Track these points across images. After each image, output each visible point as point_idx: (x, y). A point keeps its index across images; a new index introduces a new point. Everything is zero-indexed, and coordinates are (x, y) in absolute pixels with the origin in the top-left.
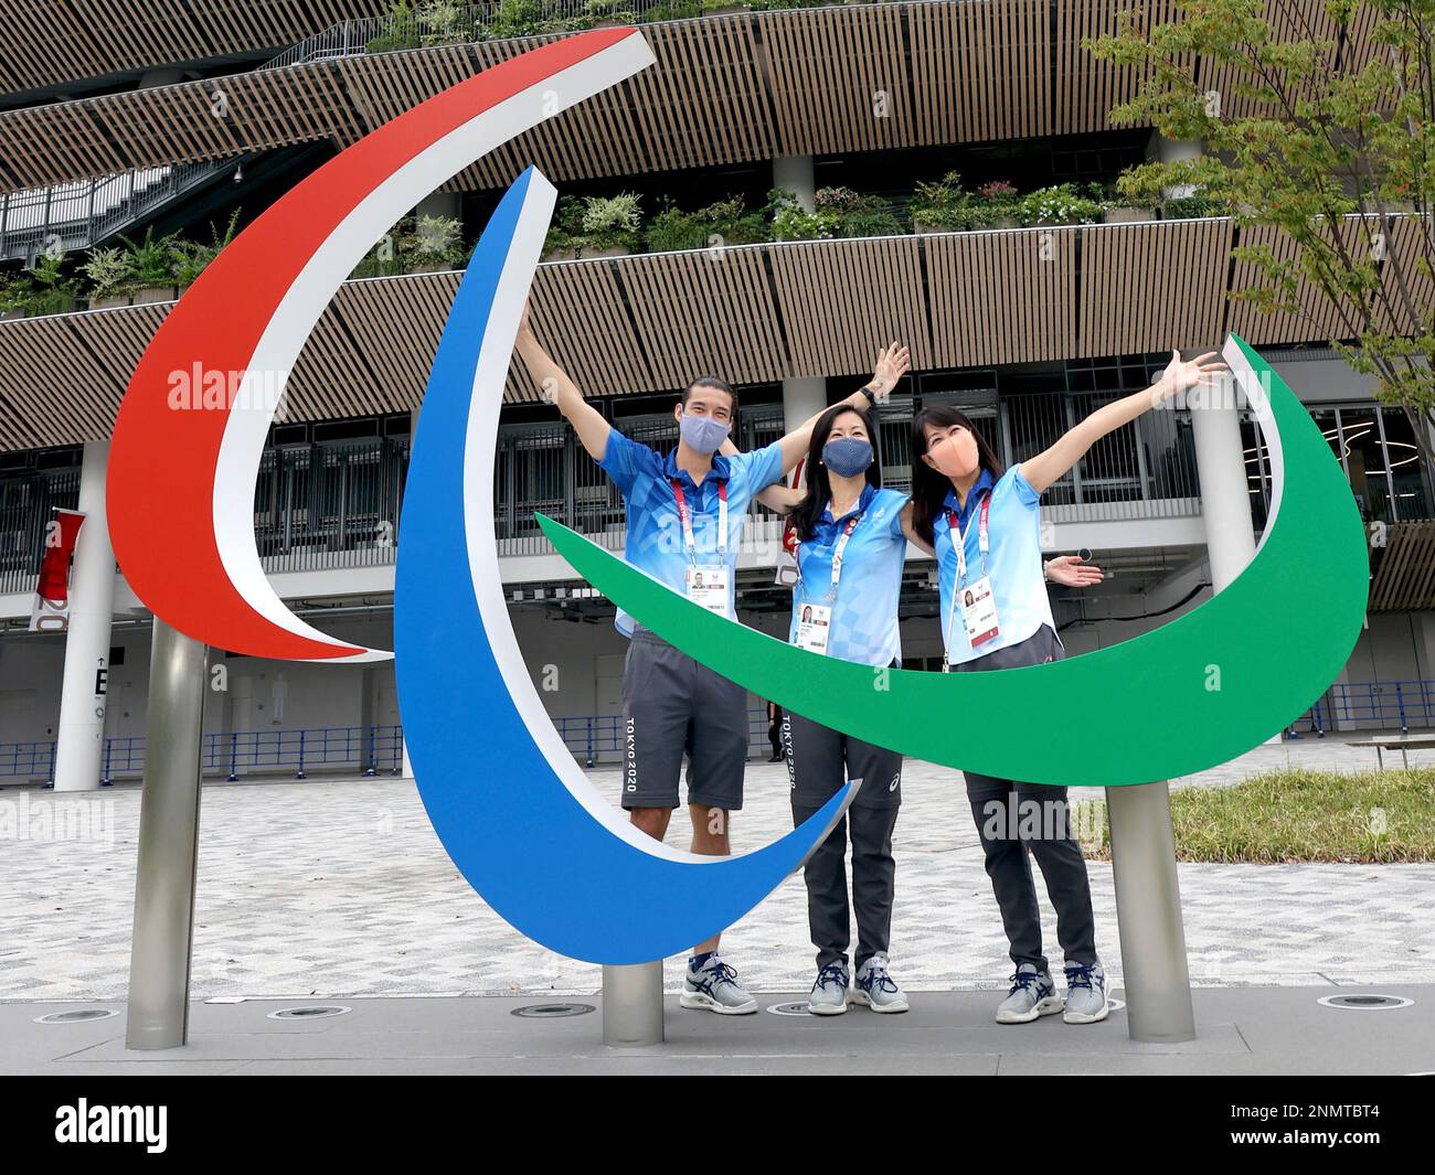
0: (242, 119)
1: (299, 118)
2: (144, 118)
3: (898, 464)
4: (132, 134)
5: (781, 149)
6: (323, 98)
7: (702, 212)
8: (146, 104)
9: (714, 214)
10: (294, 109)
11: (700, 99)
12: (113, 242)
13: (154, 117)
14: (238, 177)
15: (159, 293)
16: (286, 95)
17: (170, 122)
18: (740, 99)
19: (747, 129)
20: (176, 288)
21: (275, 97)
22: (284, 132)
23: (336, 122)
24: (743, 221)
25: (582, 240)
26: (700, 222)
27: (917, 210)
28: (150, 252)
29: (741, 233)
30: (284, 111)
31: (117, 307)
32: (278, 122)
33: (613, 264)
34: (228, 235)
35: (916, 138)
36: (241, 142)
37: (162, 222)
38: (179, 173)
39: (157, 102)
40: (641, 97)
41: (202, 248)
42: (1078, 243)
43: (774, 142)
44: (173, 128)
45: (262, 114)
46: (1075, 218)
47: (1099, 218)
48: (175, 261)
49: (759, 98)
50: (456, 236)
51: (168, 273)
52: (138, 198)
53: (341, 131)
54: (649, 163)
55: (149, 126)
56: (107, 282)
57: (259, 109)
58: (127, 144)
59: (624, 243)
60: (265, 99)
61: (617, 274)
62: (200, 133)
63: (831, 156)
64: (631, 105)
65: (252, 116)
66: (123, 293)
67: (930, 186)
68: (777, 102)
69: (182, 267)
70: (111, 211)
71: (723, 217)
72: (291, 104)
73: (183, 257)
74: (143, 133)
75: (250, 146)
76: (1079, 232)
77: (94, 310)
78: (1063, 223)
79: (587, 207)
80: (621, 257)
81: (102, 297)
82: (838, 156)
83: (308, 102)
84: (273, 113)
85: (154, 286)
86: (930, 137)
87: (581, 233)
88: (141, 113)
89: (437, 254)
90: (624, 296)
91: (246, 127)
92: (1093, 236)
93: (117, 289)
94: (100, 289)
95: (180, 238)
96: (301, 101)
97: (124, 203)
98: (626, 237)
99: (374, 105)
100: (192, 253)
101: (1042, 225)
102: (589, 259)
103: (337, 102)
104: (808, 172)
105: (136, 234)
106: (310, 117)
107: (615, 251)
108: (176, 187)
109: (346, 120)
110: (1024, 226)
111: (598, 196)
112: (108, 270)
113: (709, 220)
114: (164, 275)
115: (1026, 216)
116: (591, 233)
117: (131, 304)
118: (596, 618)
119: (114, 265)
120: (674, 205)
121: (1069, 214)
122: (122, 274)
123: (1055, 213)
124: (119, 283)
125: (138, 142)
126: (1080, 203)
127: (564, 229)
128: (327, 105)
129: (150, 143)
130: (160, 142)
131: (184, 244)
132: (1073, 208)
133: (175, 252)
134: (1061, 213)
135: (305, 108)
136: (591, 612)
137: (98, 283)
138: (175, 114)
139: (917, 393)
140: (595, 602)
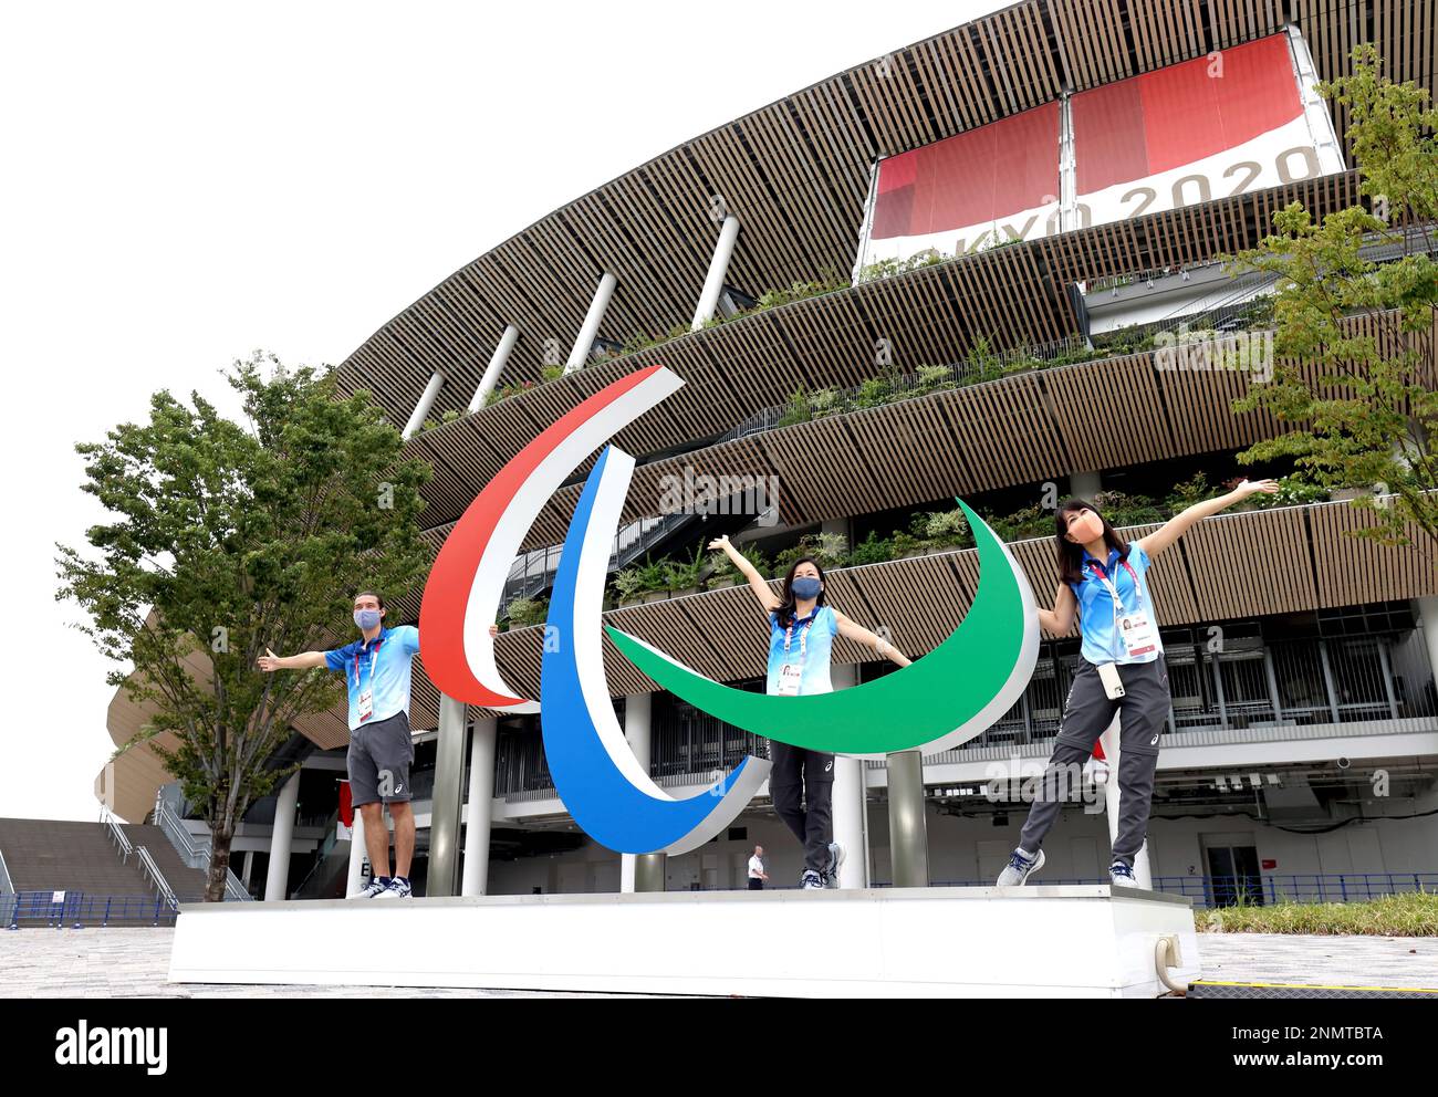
2: (644, 484)
3: (1183, 696)
4: (638, 496)
5: (1071, 468)
6: (752, 461)
7: (1011, 517)
8: (644, 475)
9: (1020, 517)
11: (1007, 438)
12: (630, 566)
13: (650, 483)
14: (704, 517)
15: (659, 596)
16: (729, 461)
18: (1036, 435)
19: (1044, 456)
20: (668, 591)
21: (722, 463)
24: (1042, 521)
25: (927, 543)
26: (1010, 524)
27: (1175, 503)
28: (652, 569)
29: (1040, 530)
31: (635, 606)
33: (948, 558)
34: (698, 556)
35: (1176, 452)
37: (657, 553)
39: (650, 473)
40: (964, 439)
41: (682, 565)
42: (1307, 519)
43: (1065, 463)
46: (1303, 499)
47: (1326, 498)
48: (667, 575)
49: (1050, 432)
50: (843, 545)
51: (664, 583)
52: (646, 536)
54: (976, 486)
55: (648, 489)
56: (628, 591)
58: (636, 501)
59: (957, 543)
60: (716, 465)
61: (952, 564)
63: (1116, 470)
64: (958, 447)
66: (638, 597)
67: (1183, 485)
68: (1064, 434)
69: (671, 578)
70: (630, 546)
71: (1026, 519)
73: (672, 572)
74: (644, 494)
76: (1306, 510)
77: (621, 608)
78: (1294, 504)
79: (929, 519)
80: (954, 552)
81: (626, 601)
82: (1121, 469)
83: (743, 465)
85: (656, 592)
86: (1186, 451)
87: (927, 538)
88: (642, 481)
89: (831, 559)
90: (960, 580)
92: (1318, 513)
93: (634, 595)
94: (624, 595)
95: (669, 560)
97: (637, 540)
98: (957, 538)
99: (785, 463)
100: (677, 569)
101: (1276, 507)
102: (934, 555)
103: (761, 463)
104: (1096, 481)
105: (642, 561)
107: (950, 548)
108: (667, 527)
110: (1262, 509)
111: (937, 511)
112: (628, 583)
113: (1017, 522)
114: (663, 587)
115: (1263, 501)
116: (933, 537)
117: (643, 602)
118: (974, 813)
119: (632, 579)
120: (991, 514)
121: (1298, 497)
122: (637, 586)
123: (1286, 496)
124: (636, 591)
125: (642, 500)
126: (1307, 488)
127: (915, 536)
128: (755, 465)
129: (650, 501)
131: (671, 563)
132: (1301, 492)
133: (667, 569)
134: (1291, 497)
136: (968, 809)
137: (623, 592)
139: (1196, 642)
140: (969, 801)
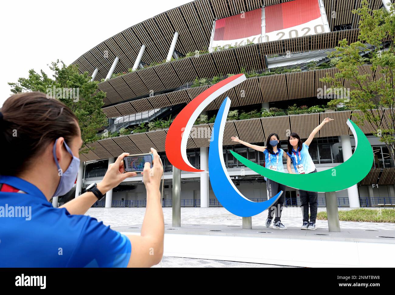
0: (171, 100)
1: (180, 99)
2: (156, 100)
4: (154, 103)
5: (263, 101)
6: (184, 96)
7: (249, 113)
8: (156, 98)
9: (252, 113)
10: (180, 98)
11: (248, 93)
12: (152, 121)
13: (158, 100)
14: (171, 109)
16: (178, 95)
17: (160, 101)
19: (257, 98)
20: (162, 128)
21: (177, 96)
22: (178, 102)
23: (186, 100)
24: (257, 114)
26: (249, 114)
27: (289, 111)
28: (158, 122)
29: (256, 116)
30: (178, 98)
31: (153, 131)
32: (177, 100)
33: (234, 122)
34: (170, 119)
35: (288, 98)
36: (171, 104)
37: (159, 117)
38: (162, 109)
39: (158, 98)
40: (238, 93)
41: (166, 121)
42: (320, 116)
44: (161, 102)
45: (175, 99)
46: (319, 112)
47: (324, 111)
48: (162, 124)
49: (259, 92)
50: (207, 118)
51: (161, 125)
52: (156, 113)
53: (187, 101)
54: (240, 105)
55: (157, 101)
56: (151, 127)
57: (174, 98)
58: (153, 105)
59: (236, 118)
60: (175, 96)
61: (234, 124)
62: (165, 103)
63: (272, 102)
64: (236, 95)
65: (173, 99)
66: (154, 129)
67: (291, 107)
69: (163, 125)
70: (151, 116)
71: (253, 113)
72: (179, 97)
74: (156, 103)
75: (173, 104)
76: (320, 114)
77: (150, 132)
78: (317, 113)
80: (235, 121)
81: (151, 130)
82: (274, 102)
84: (176, 99)
85: (159, 128)
86: (291, 98)
88: (155, 100)
89: (204, 121)
90: (236, 128)
91: (172, 101)
92: (322, 115)
93: (153, 128)
95: (162, 120)
96: (181, 96)
97: (153, 114)
98: (236, 117)
100: (164, 122)
101: (312, 113)
102: (230, 121)
103: (187, 96)
104: (268, 105)
105: (155, 120)
106: (182, 99)
107: (234, 120)
108: (161, 112)
109: (188, 99)
110: (309, 113)
111: (231, 110)
113: (251, 114)
114: (160, 126)
115: (309, 112)
116: (230, 117)
117: (155, 131)
119: (152, 124)
120: (244, 112)
121: (318, 111)
123: (315, 111)
124: (153, 127)
125: (155, 105)
126: (320, 109)
129: (157, 105)
130: (158, 104)
131: (163, 121)
132: (318, 110)
133: (162, 122)
134: (316, 111)
135: (181, 98)
138: (161, 99)
